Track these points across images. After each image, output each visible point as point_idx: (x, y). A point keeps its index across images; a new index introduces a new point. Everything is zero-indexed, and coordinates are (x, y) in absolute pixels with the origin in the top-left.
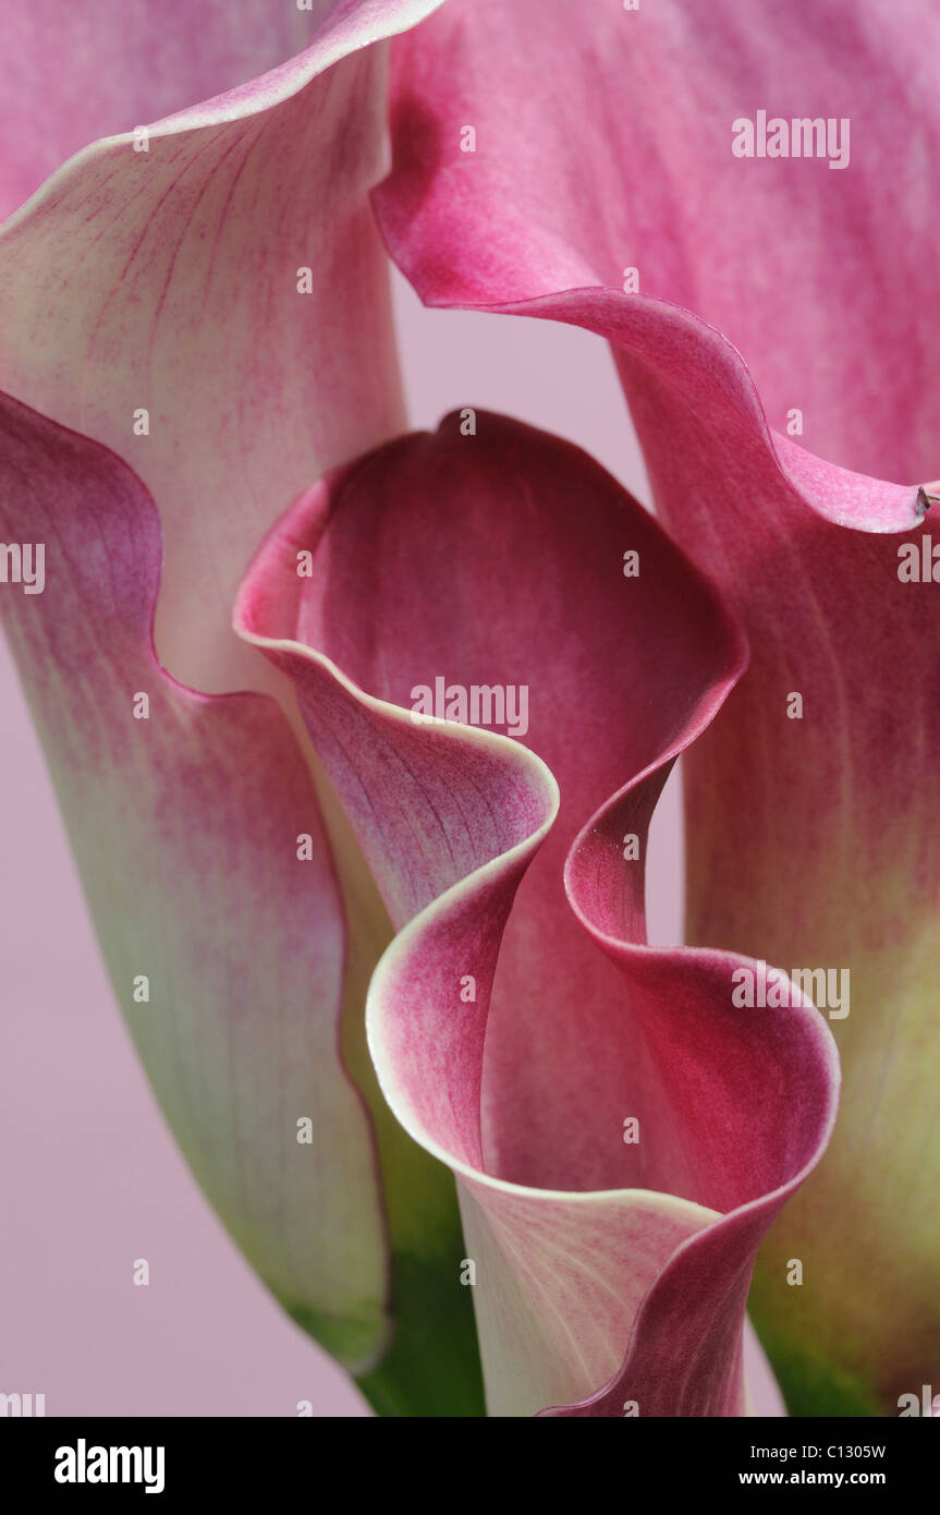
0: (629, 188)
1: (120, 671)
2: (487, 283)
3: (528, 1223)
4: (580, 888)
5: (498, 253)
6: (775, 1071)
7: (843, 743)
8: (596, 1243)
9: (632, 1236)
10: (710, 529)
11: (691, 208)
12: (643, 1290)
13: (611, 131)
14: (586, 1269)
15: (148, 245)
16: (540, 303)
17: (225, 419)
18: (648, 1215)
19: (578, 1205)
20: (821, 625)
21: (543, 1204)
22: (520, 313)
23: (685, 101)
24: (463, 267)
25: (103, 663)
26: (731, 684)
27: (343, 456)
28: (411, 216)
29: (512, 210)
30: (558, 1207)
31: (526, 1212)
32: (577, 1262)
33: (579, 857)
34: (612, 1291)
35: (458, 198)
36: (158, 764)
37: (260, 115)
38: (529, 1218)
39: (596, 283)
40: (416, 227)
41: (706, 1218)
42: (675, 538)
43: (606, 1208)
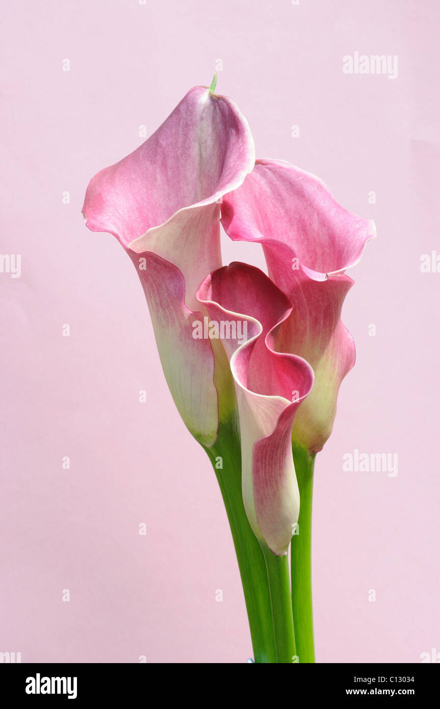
0: (263, 221)
1: (175, 308)
2: (245, 236)
3: (259, 403)
4: (268, 343)
5: (246, 231)
6: (302, 377)
7: (308, 323)
8: (270, 406)
9: (277, 405)
10: (284, 283)
11: (273, 226)
12: (277, 417)
13: (260, 210)
14: (268, 412)
15: (186, 228)
16: (257, 240)
17: (195, 261)
18: (280, 401)
19: (269, 398)
20: (305, 300)
21: (262, 398)
22: (253, 241)
23: (271, 206)
24: (240, 234)
25: (172, 307)
26: (292, 309)
27: (214, 270)
28: (229, 224)
29: (248, 224)
30: (265, 399)
31: (259, 400)
32: (266, 410)
33: (268, 338)
34: (272, 416)
35: (238, 221)
36: (181, 326)
37: (201, 207)
38: (259, 401)
39: (263, 236)
40: (230, 227)
41: (288, 403)
42: (276, 285)
43: (273, 399)
